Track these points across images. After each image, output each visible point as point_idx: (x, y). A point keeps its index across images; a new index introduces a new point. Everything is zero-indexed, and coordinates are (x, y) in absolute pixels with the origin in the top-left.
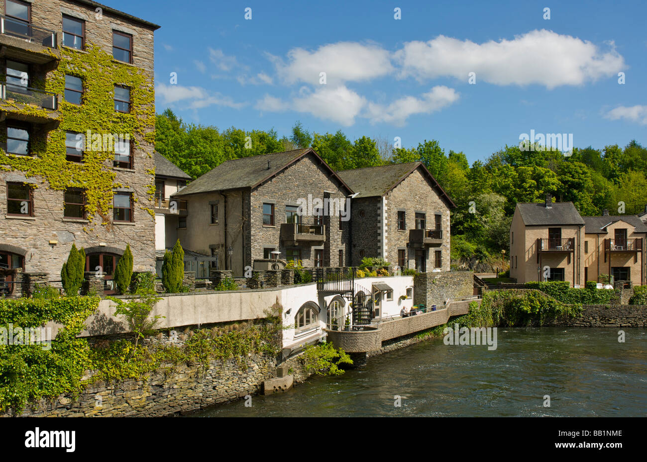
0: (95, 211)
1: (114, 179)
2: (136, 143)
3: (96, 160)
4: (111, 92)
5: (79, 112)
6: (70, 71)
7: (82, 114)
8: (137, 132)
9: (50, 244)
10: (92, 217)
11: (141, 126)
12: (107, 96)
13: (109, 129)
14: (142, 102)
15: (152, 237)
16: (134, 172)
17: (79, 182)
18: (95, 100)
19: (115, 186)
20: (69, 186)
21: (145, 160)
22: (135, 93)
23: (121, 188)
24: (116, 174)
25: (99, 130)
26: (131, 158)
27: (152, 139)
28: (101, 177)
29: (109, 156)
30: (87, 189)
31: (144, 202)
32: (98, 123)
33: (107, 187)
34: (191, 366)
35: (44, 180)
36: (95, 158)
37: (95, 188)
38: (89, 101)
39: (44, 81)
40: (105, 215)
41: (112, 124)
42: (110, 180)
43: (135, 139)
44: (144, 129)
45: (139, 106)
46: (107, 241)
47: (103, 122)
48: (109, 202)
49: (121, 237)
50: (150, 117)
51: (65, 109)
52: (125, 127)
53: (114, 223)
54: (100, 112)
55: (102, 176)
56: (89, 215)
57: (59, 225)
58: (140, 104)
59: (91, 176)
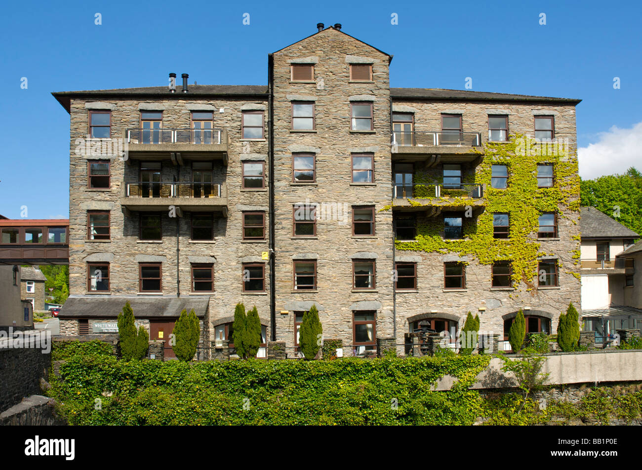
0: (521, 279)
1: (539, 249)
2: (560, 213)
3: (521, 235)
4: (534, 172)
5: (505, 195)
6: (496, 161)
7: (507, 196)
8: (561, 203)
9: (479, 311)
10: (517, 285)
11: (564, 197)
12: (530, 176)
13: (533, 205)
14: (565, 174)
15: (578, 298)
16: (559, 240)
17: (505, 255)
18: (519, 182)
19: (540, 255)
20: (496, 260)
21: (569, 227)
22: (558, 167)
23: (545, 256)
24: (540, 244)
25: (523, 207)
26: (556, 228)
27: (576, 207)
28: (525, 249)
29: (534, 229)
30: (513, 261)
31: (569, 266)
32: (522, 201)
33: (532, 256)
34: (586, 422)
35: (475, 257)
36: (521, 232)
37: (520, 259)
38: (514, 184)
39: (474, 175)
40: (530, 282)
41: (536, 200)
42: (535, 250)
43: (559, 209)
44: (568, 199)
45: (563, 178)
46: (532, 305)
47: (527, 199)
48: (534, 270)
49: (546, 301)
50: (574, 187)
51: (492, 195)
52: (548, 200)
53: (539, 288)
54: (524, 191)
55: (526, 247)
56: (514, 283)
57: (488, 294)
58: (563, 177)
59: (516, 249)
